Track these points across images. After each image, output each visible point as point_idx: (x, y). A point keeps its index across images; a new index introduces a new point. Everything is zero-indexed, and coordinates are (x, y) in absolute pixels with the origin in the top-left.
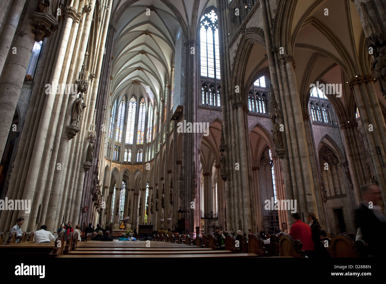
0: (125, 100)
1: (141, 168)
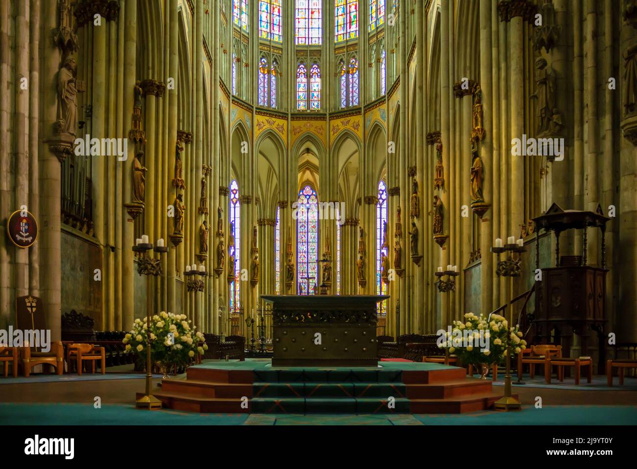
1: (357, 126)
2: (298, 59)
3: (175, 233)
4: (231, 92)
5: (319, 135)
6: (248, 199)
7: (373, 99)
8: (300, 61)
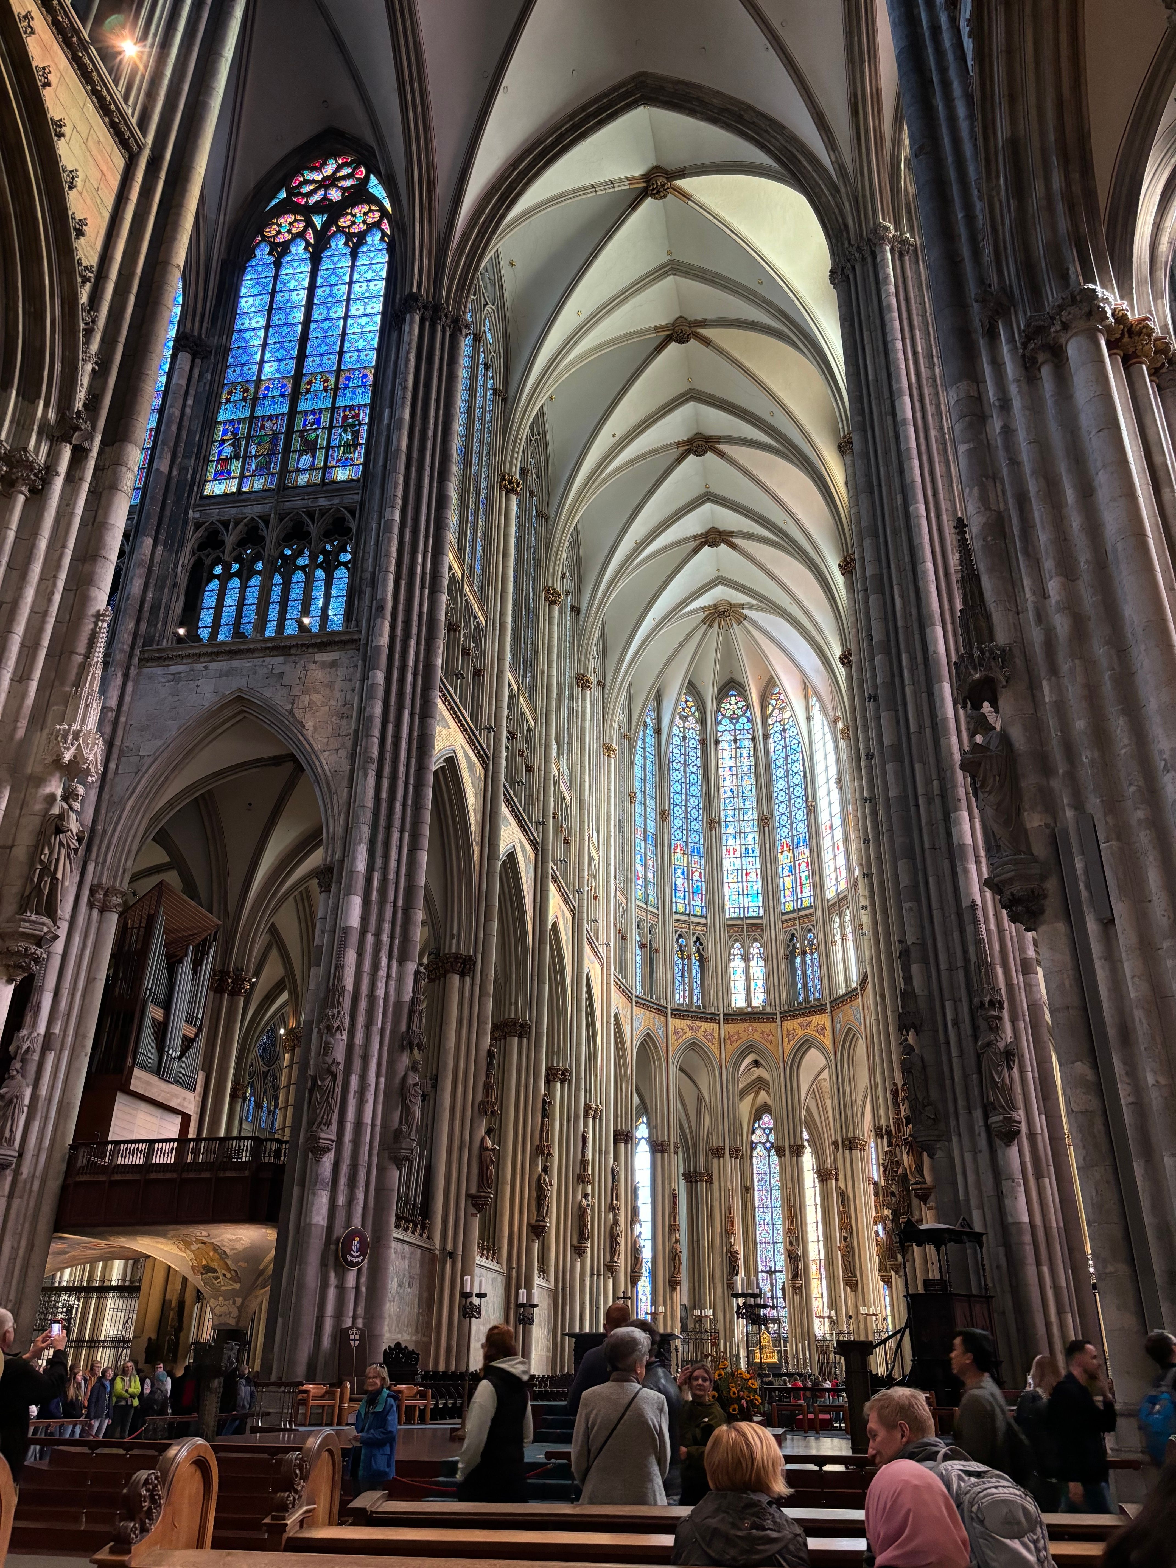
0: (693, 714)
1: (822, 1030)
2: (730, 937)
3: (537, 1221)
4: (634, 992)
5: (767, 1044)
6: (662, 1145)
7: (842, 992)
8: (732, 939)
